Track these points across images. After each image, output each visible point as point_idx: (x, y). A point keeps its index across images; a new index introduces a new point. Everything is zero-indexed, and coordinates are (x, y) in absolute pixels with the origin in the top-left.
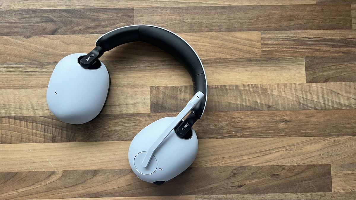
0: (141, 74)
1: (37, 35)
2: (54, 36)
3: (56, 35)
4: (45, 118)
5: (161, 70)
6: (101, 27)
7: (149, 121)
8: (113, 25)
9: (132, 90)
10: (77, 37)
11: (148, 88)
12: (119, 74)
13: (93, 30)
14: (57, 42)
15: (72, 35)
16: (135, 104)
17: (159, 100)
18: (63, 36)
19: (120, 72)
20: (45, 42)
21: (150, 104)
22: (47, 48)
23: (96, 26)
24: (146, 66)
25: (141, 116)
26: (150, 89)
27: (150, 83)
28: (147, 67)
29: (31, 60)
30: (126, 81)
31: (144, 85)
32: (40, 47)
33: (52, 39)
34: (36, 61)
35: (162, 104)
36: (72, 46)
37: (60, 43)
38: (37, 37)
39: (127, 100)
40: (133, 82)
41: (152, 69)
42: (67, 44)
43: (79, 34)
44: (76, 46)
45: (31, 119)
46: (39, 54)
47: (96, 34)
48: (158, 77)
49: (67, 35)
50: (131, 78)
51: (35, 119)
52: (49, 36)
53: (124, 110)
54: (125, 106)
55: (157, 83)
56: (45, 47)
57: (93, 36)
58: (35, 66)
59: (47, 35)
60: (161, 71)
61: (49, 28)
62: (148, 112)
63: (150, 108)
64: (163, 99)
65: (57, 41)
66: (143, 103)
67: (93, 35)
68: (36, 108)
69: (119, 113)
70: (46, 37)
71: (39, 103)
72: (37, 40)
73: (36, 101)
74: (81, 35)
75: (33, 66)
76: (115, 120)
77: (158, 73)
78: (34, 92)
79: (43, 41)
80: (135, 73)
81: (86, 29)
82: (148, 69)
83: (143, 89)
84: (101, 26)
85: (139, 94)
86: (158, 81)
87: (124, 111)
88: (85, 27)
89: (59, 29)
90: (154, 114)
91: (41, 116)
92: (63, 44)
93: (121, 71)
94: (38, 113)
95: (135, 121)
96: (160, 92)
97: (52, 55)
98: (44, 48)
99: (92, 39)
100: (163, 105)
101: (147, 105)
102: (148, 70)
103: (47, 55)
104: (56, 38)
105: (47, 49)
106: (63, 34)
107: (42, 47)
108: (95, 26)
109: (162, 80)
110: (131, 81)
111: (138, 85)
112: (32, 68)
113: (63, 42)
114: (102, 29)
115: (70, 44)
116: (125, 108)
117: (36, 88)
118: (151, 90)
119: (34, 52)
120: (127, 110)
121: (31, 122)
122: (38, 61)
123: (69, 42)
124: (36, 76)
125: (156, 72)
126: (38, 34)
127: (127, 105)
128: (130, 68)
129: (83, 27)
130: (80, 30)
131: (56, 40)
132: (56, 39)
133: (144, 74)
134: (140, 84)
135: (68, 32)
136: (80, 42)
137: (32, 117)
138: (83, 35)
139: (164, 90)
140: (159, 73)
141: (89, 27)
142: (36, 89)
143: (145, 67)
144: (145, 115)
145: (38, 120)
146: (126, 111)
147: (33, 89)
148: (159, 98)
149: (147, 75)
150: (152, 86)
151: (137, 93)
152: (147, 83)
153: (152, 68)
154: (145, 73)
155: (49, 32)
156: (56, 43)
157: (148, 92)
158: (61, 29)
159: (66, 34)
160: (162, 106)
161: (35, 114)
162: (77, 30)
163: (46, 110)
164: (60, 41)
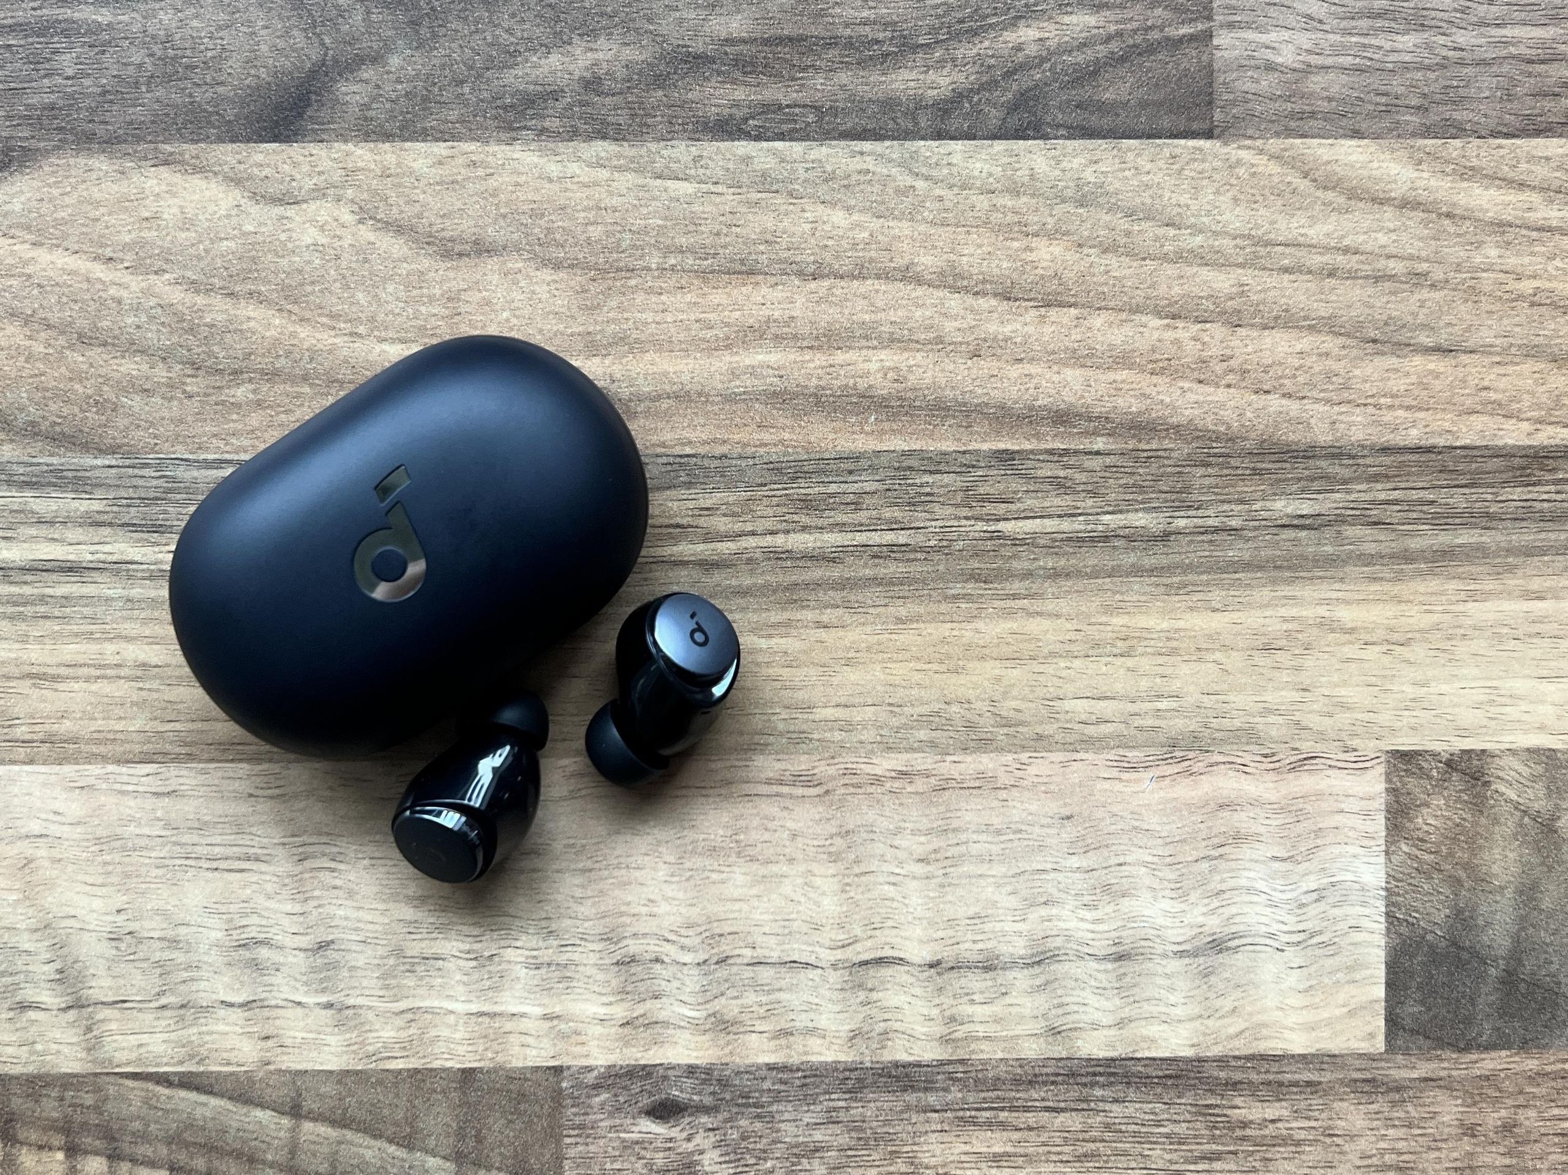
0: (1283, 612)
1: (90, 137)
2: (295, 150)
3: (314, 148)
4: (214, 1102)
5: (1511, 569)
6: (832, 53)
7: (1362, 1144)
8: (974, 33)
9: (1185, 791)
10: (553, 168)
11: (1360, 765)
12: (1036, 605)
13: (740, 94)
14: (322, 228)
15: (498, 152)
16: (1218, 945)
17: (1483, 909)
18: (388, 153)
19: (1050, 588)
20: (187, 223)
21: (1382, 954)
22: (218, 302)
23: (781, 40)
24: (1341, 520)
25: (1277, 1090)
26: (1381, 786)
27: (1385, 718)
28: (1350, 531)
29: (32, 431)
30: (1119, 687)
31: (1321, 736)
32: (127, 278)
33: (273, 189)
34: (86, 447)
35: (1517, 954)
36: (495, 278)
37: (366, 233)
38: (101, 164)
39: (1126, 904)
40: (1193, 696)
41: (1407, 557)
42: (447, 255)
43: (573, 134)
44: (547, 274)
45: (50, 1109)
46: (130, 367)
47: (781, 137)
48: (1479, 645)
49: (440, 149)
50: (1173, 652)
51: (97, 1109)
52: (228, 154)
53: (1097, 1016)
54: (1101, 973)
55: (1468, 717)
56: (194, 286)
57: (747, 160)
58: (83, 506)
59: (207, 139)
60: (1512, 582)
61: (234, 64)
62: (1364, 1047)
63: (1380, 992)
64: (1528, 893)
65: (323, 217)
66: (1306, 939)
67: (743, 147)
68: (101, 987)
69: (1032, 1050)
70: (199, 170)
71: (133, 926)
72: (97, 204)
73: (97, 904)
74: (601, 148)
75: (53, 505)
76: (989, 1125)
77: (1473, 596)
78: (74, 807)
79: (170, 211)
80: (1216, 596)
81: (660, 81)
82: (1371, 548)
83: (1306, 782)
84: (833, 42)
85: (1257, 838)
86: (1480, 696)
87: (1095, 1026)
88: (646, 55)
89: (350, 66)
90: (1424, 1069)
91: (163, 1079)
92: (393, 246)
93: (1055, 575)
94: (133, 1040)
95: (1213, 1139)
96: (1496, 821)
97: (272, 375)
98: (177, 296)
99: (729, 199)
100: (1529, 965)
101: (1350, 969)
102: (1367, 559)
103: (217, 381)
104: (309, 184)
105: (218, 310)
106: (388, 137)
107: (158, 283)
108: (766, 42)
109: (1520, 686)
110: (1175, 685)
111: (1249, 735)
112: (43, 531)
113: (398, 228)
114: (844, 77)
115: (481, 249)
116: (1100, 991)
117: (104, 759)
118: (1392, 791)
119: (71, 347)
120: (1126, 1012)
121: (58, 1140)
122: (113, 450)
123: (466, 227)
124: (93, 619)
125: (1453, 585)
126: (100, 130)
127: (1127, 967)
128: (1165, 536)
129: (631, 54)
130: (592, 84)
131: (313, 206)
132: (319, 193)
133: (1322, 611)
134: (1274, 728)
135: (454, 115)
136: (595, 232)
137: (68, 1082)
138: (626, 149)
139: (1537, 799)
140: (1486, 596)
141: (697, 57)
142: (95, 769)
143: (1328, 532)
144: (1326, 1077)
145: (137, 1125)
146: (1120, 1024)
147: (68, 769)
148: (1481, 880)
149: (1346, 615)
150: (1406, 743)
151: (1242, 820)
152: (1344, 707)
153: (1414, 544)
154: (1328, 602)
155: (230, 114)
156: (311, 235)
157: (1367, 815)
158: (368, 73)
159: (424, 135)
160: (1509, 980)
161: (101, 1055)
162: (555, 95)
163: (222, 1012)
164: (364, 214)
